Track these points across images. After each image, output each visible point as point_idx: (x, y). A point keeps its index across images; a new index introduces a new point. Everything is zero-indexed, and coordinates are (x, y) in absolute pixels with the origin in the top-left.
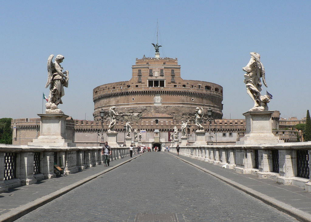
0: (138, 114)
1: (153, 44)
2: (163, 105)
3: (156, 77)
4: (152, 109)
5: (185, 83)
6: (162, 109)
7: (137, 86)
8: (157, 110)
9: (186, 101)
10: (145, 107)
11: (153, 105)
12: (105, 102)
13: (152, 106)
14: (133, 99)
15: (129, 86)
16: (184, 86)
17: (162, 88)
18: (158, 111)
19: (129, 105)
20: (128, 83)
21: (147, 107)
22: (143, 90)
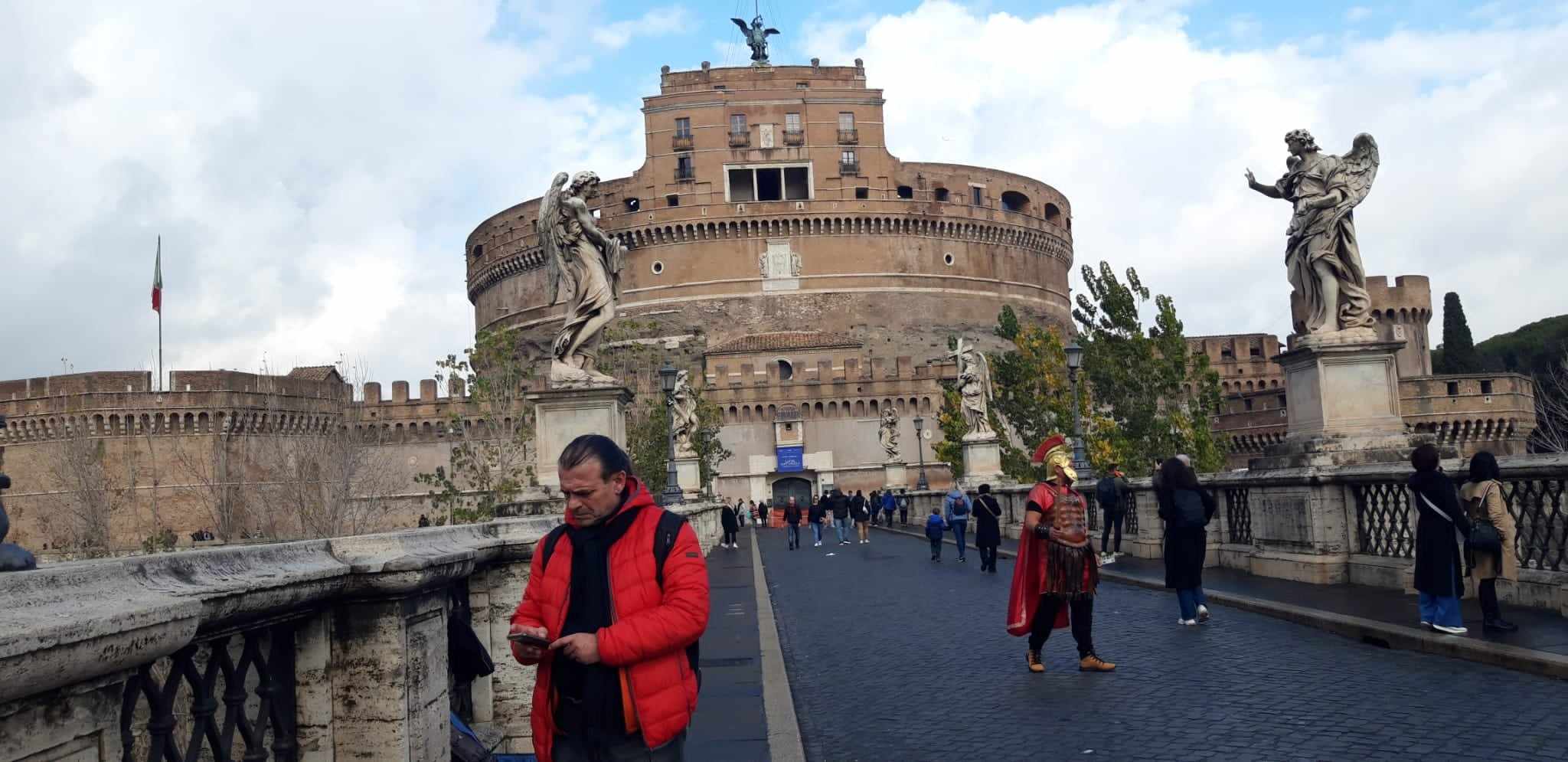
0: (684, 338)
1: (741, 23)
2: (808, 291)
3: (767, 152)
4: (754, 310)
5: (906, 180)
6: (804, 309)
7: (673, 201)
8: (779, 313)
9: (916, 267)
10: (717, 305)
11: (759, 294)
12: (520, 293)
13: (750, 295)
14: (658, 267)
15: (632, 205)
16: (905, 192)
17: (799, 204)
18: (782, 318)
19: (638, 300)
20: (627, 187)
21: (726, 301)
22: (704, 216)
